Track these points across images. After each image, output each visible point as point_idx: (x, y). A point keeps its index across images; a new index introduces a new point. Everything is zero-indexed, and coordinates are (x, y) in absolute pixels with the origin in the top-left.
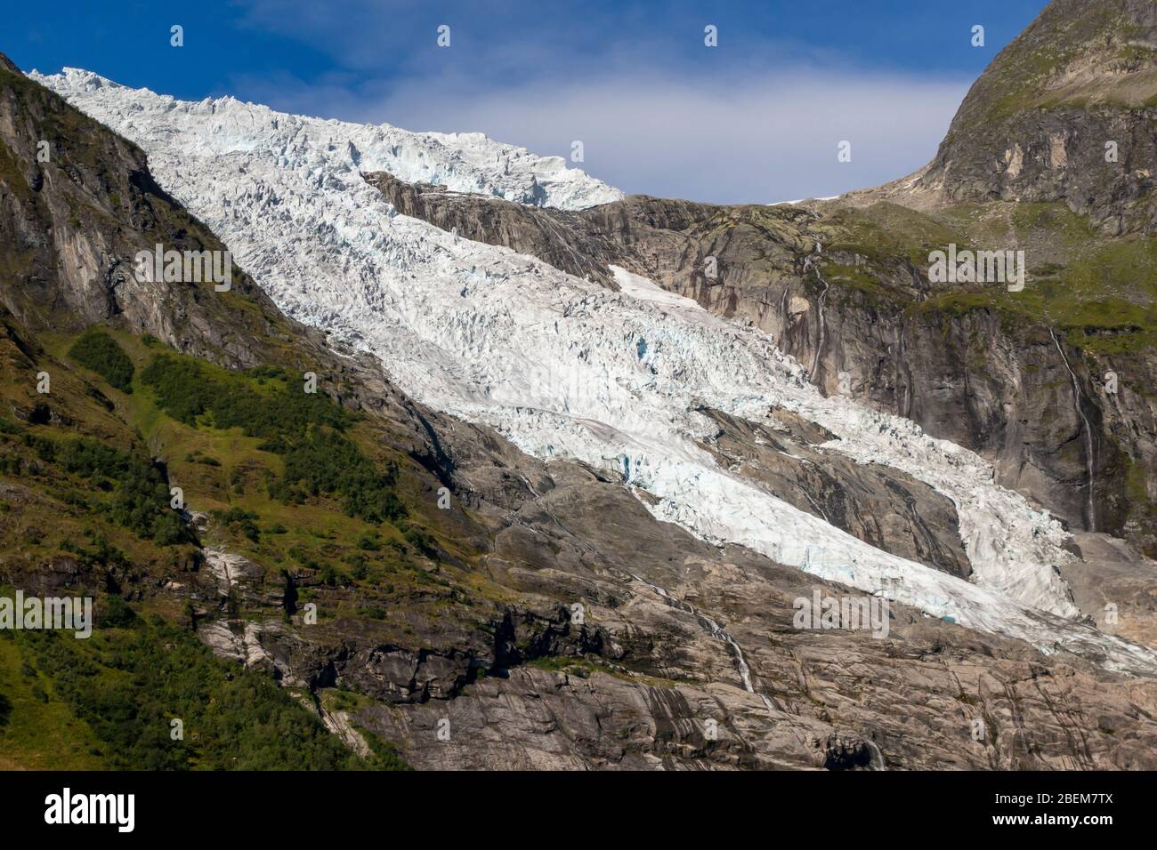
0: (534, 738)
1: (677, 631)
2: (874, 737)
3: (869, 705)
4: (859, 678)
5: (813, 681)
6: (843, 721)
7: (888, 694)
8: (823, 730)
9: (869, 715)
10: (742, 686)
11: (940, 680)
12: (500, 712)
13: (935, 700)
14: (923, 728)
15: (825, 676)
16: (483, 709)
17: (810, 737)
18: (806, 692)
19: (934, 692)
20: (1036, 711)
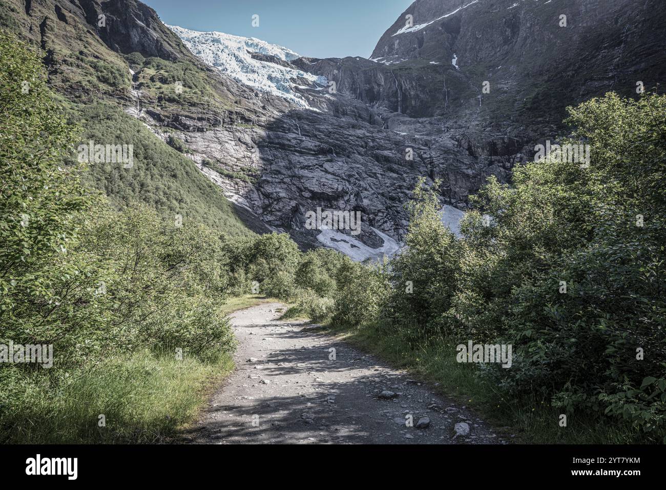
0: (230, 142)
1: (282, 121)
2: (333, 146)
3: (332, 139)
4: (330, 132)
5: (317, 133)
6: (325, 143)
7: (338, 136)
8: (318, 143)
9: (332, 141)
10: (298, 134)
11: (353, 133)
12: (220, 135)
13: (351, 138)
14: (346, 144)
15: (322, 132)
16: (215, 134)
17: (313, 144)
18: (316, 136)
19: (350, 136)
20: (378, 140)
